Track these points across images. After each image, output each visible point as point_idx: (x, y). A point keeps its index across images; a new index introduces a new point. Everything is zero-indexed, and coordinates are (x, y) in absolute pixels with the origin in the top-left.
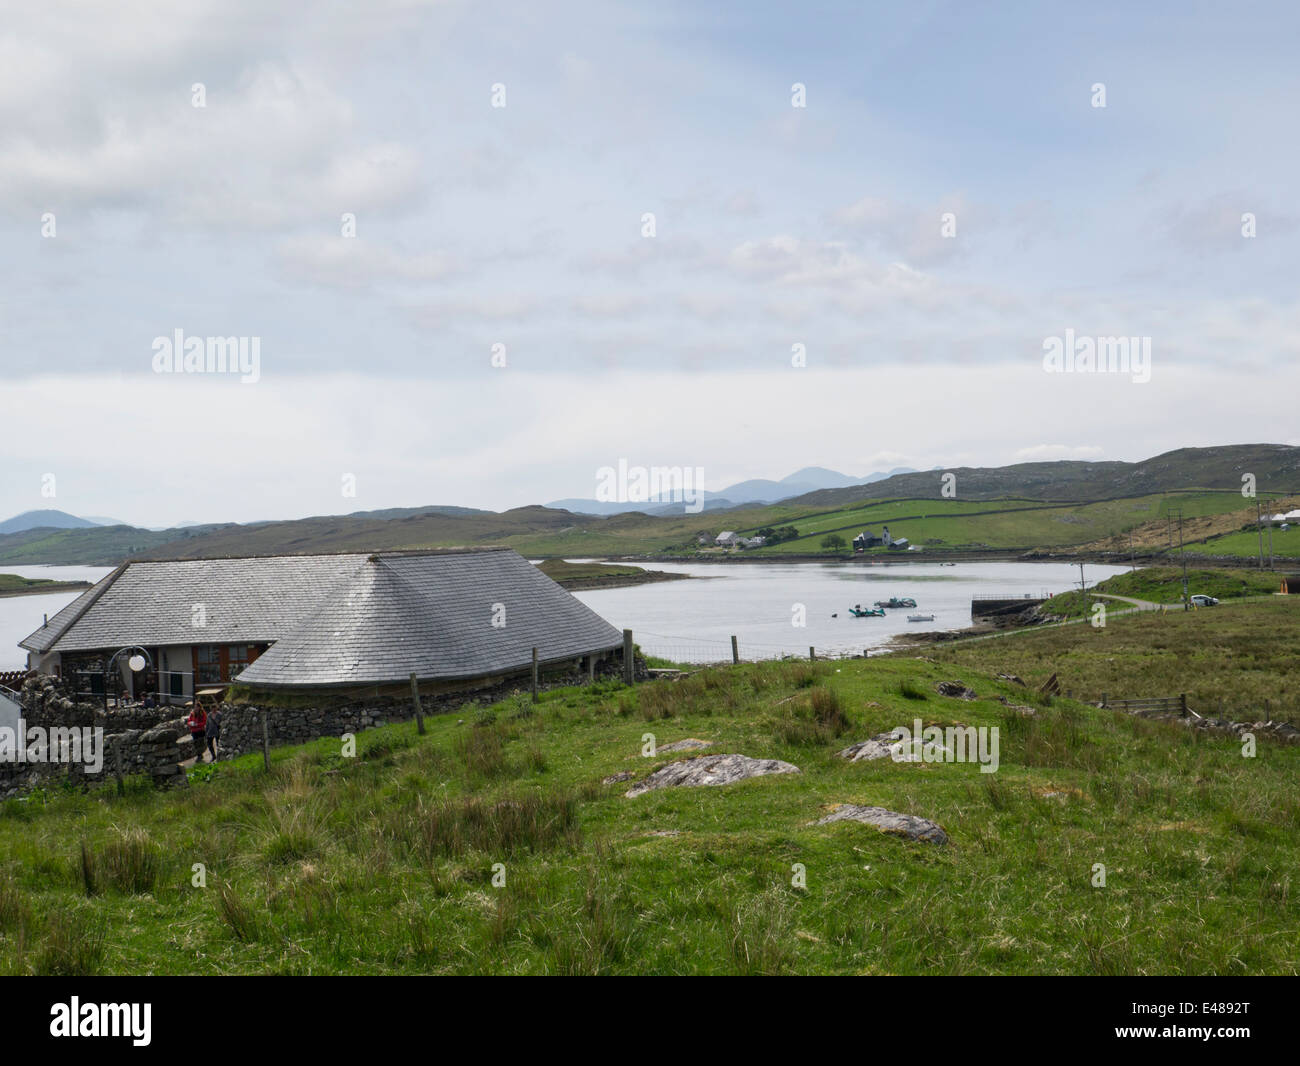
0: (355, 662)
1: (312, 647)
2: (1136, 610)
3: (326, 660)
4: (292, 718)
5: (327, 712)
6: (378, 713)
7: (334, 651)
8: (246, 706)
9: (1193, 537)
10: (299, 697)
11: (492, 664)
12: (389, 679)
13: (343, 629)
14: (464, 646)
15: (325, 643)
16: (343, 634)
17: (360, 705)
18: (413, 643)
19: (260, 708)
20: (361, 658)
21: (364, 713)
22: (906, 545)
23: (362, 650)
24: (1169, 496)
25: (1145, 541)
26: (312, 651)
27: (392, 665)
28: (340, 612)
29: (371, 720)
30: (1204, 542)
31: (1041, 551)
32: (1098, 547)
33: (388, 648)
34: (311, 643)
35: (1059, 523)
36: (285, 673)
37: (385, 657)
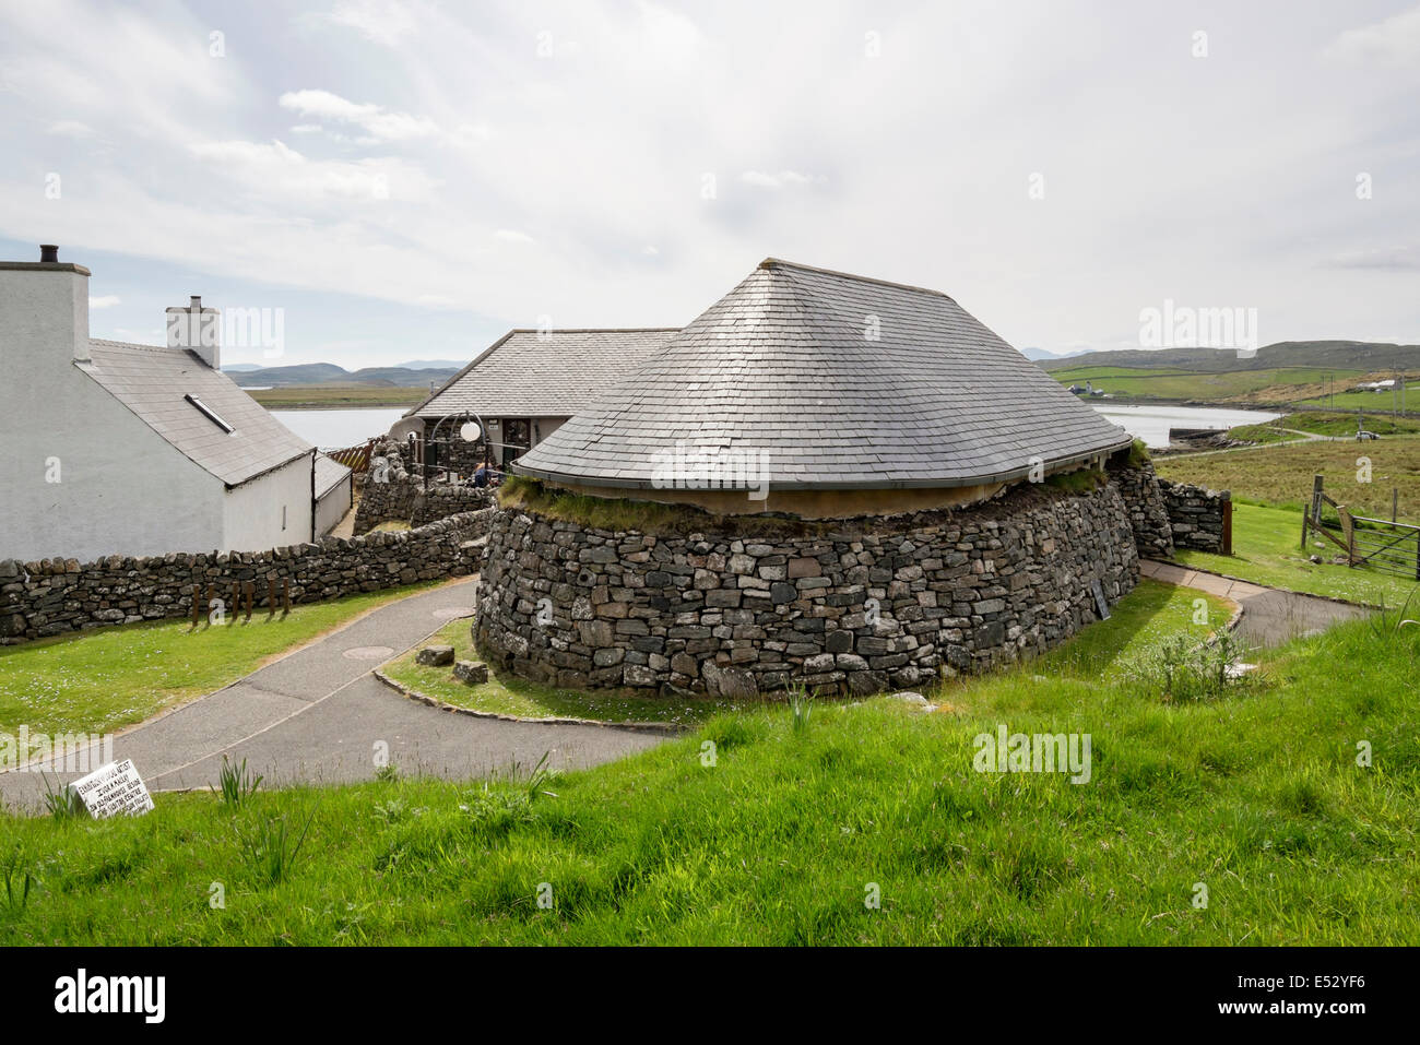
0: (726, 442)
1: (645, 409)
2: (1310, 440)
3: (667, 434)
4: (591, 546)
5: (662, 540)
6: (769, 549)
7: (686, 418)
8: (515, 512)
9: (1308, 396)
10: (608, 502)
11: (994, 458)
12: (792, 478)
13: (705, 379)
14: (940, 423)
15: (670, 402)
16: (705, 386)
17: (728, 529)
18: (841, 410)
19: (536, 519)
20: (738, 434)
21: (737, 547)
22: (1102, 394)
23: (739, 418)
24: (1282, 370)
25: (1273, 397)
26: (644, 417)
27: (800, 451)
28: (702, 350)
29: (751, 564)
30: (1318, 398)
31: (1197, 401)
32: (1238, 399)
33: (792, 418)
34: (645, 401)
35: (1206, 385)
36: (590, 455)
37: (784, 434)
